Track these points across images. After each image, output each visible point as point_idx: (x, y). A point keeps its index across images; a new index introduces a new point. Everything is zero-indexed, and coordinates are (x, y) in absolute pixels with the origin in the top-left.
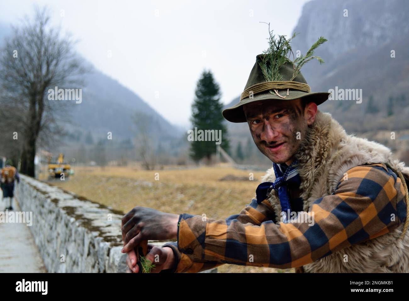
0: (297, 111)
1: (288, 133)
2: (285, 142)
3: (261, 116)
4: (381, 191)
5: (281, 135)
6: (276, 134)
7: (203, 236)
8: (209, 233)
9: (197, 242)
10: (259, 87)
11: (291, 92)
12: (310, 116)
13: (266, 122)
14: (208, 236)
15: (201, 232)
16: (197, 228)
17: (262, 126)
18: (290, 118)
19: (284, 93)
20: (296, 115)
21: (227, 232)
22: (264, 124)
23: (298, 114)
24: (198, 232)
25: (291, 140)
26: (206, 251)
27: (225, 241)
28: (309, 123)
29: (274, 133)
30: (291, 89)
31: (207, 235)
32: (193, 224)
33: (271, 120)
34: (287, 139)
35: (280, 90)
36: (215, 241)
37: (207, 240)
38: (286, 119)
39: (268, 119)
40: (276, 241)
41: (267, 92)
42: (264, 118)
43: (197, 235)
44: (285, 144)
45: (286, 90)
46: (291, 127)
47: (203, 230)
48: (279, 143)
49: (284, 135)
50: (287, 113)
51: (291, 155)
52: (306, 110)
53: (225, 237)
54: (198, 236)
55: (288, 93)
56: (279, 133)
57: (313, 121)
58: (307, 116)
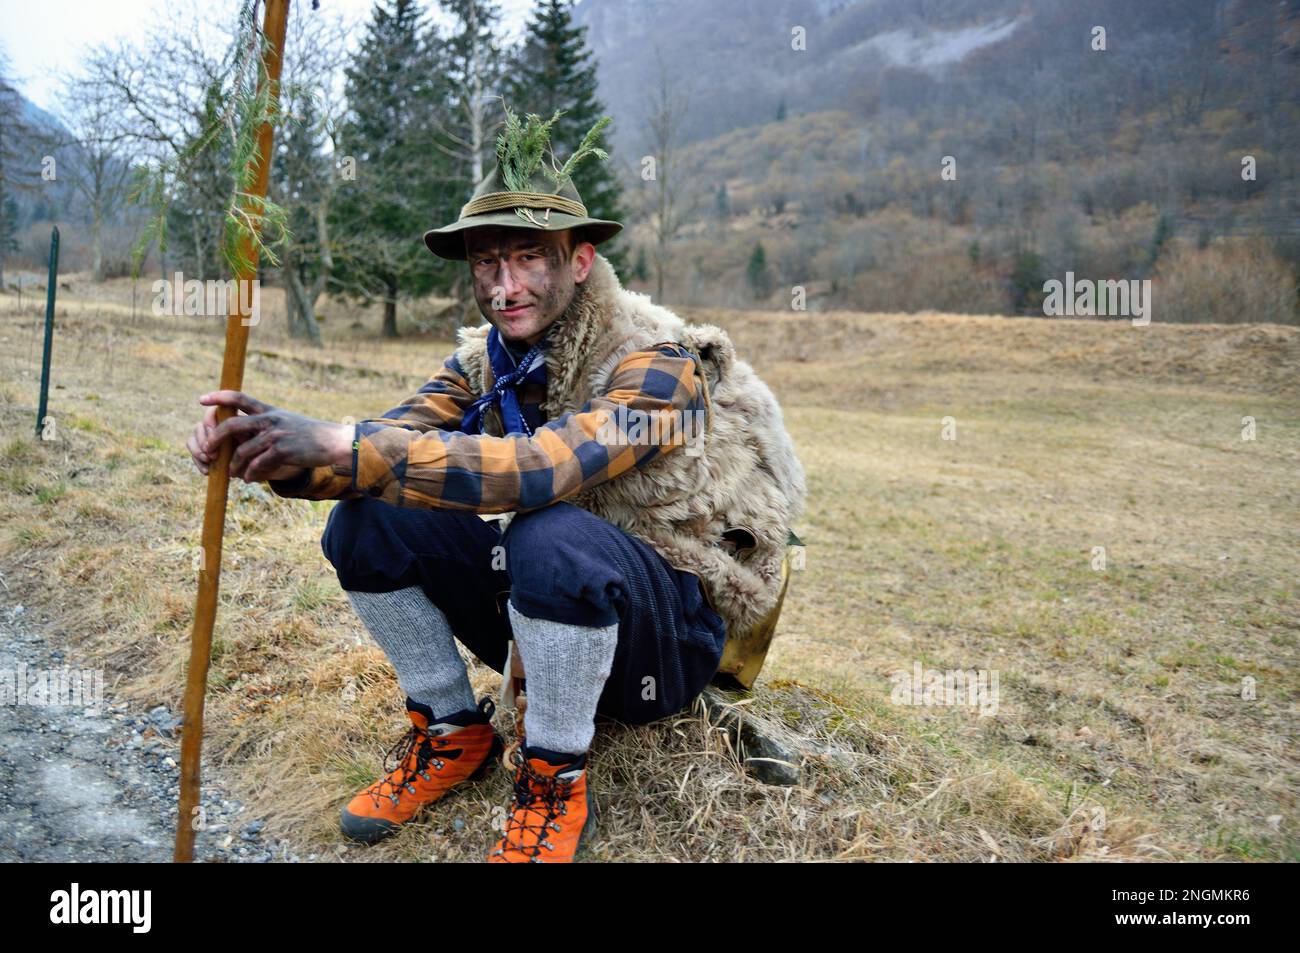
0: (561, 254)
1: (540, 290)
2: (532, 305)
3: (496, 252)
4: (678, 386)
5: (525, 292)
6: (518, 289)
7: (404, 464)
8: (414, 459)
9: (392, 475)
10: (496, 199)
11: (553, 214)
12: (580, 266)
13: (504, 264)
14: (413, 465)
15: (399, 459)
16: (392, 451)
17: (494, 271)
18: (547, 265)
19: (540, 215)
20: (558, 260)
21: (447, 456)
22: (499, 266)
23: (562, 259)
24: (393, 457)
25: (542, 304)
26: (407, 491)
27: (444, 471)
28: (579, 280)
29: (514, 286)
30: (553, 210)
31: (409, 462)
32: (384, 444)
33: (514, 263)
34: (535, 300)
35: (535, 210)
36: (426, 473)
37: (410, 472)
38: (540, 265)
39: (507, 260)
40: (533, 467)
41: (511, 210)
42: (500, 255)
43: (392, 463)
44: (532, 308)
45: (544, 209)
46: (547, 281)
47: (404, 455)
48: (522, 304)
49: (532, 293)
50: (543, 253)
51: (538, 330)
52: (575, 255)
53: (444, 463)
54: (393, 465)
55: (547, 215)
56: (523, 287)
57: (584, 276)
58: (575, 265)
